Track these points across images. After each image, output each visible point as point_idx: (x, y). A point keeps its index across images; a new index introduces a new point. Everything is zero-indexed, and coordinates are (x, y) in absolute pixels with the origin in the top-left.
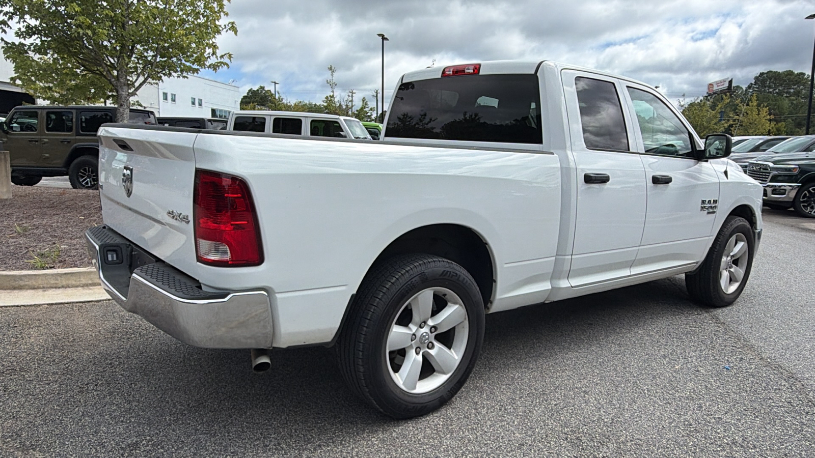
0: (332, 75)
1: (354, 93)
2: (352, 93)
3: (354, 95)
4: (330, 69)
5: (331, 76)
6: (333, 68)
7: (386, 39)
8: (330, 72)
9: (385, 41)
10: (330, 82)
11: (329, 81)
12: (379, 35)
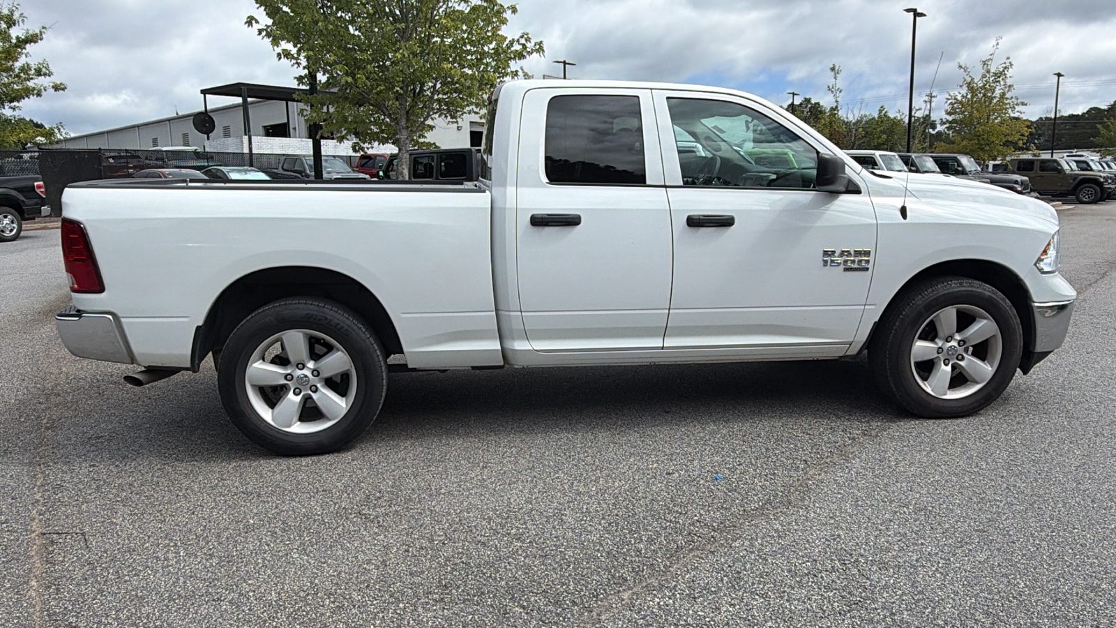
0: (835, 78)
1: (934, 97)
2: (931, 97)
3: (933, 99)
4: (833, 69)
5: (834, 80)
6: (837, 68)
7: (922, 15)
8: (833, 73)
9: (918, 18)
10: (833, 88)
11: (831, 88)
12: (908, 11)
